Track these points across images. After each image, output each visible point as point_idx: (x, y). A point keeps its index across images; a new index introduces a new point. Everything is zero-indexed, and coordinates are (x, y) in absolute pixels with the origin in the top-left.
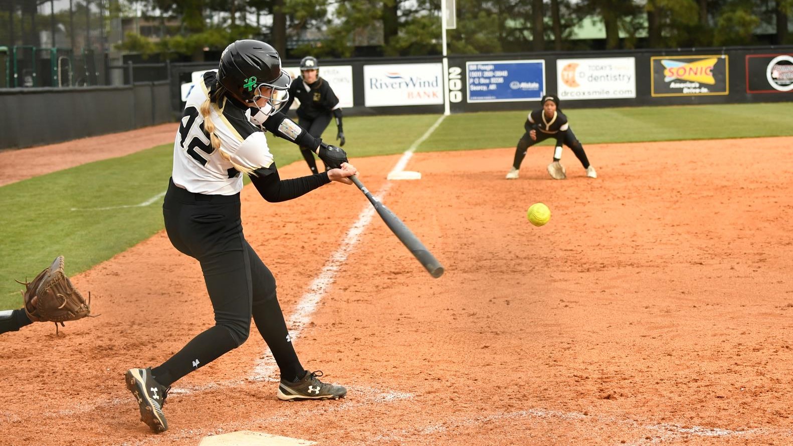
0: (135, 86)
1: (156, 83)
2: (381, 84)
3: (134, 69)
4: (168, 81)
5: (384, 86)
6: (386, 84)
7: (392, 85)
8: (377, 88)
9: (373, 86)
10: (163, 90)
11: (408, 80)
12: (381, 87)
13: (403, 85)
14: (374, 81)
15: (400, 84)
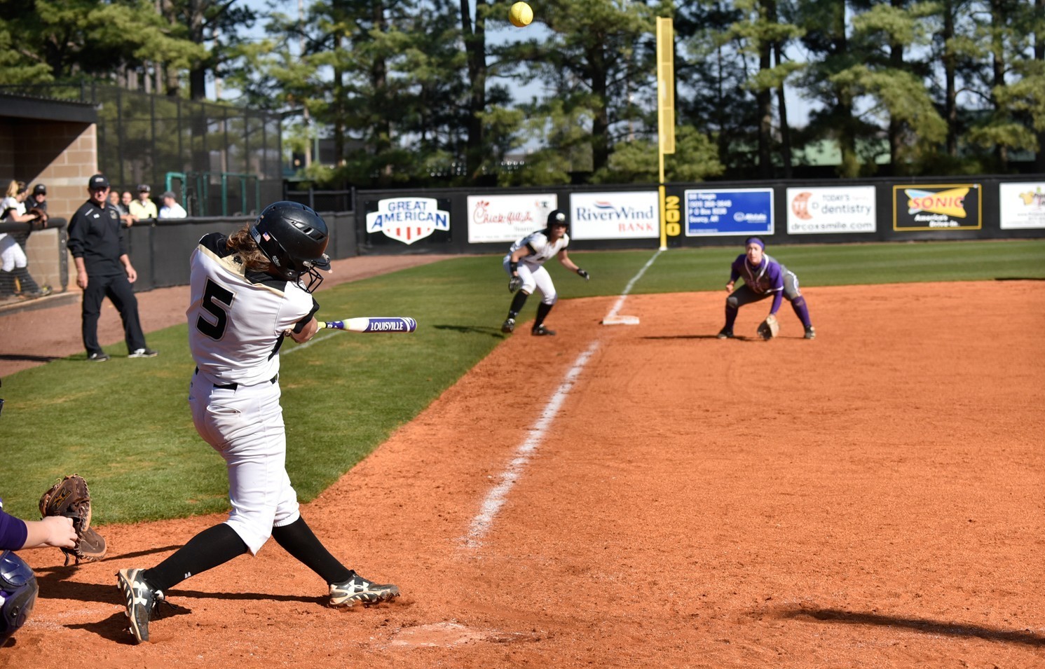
1: (340, 214)
2: (589, 215)
3: (315, 196)
4: (352, 213)
5: (592, 217)
6: (594, 215)
7: (601, 216)
8: (584, 218)
9: (581, 217)
10: (347, 222)
11: (619, 210)
12: (589, 218)
13: (614, 216)
14: (581, 211)
15: (610, 214)
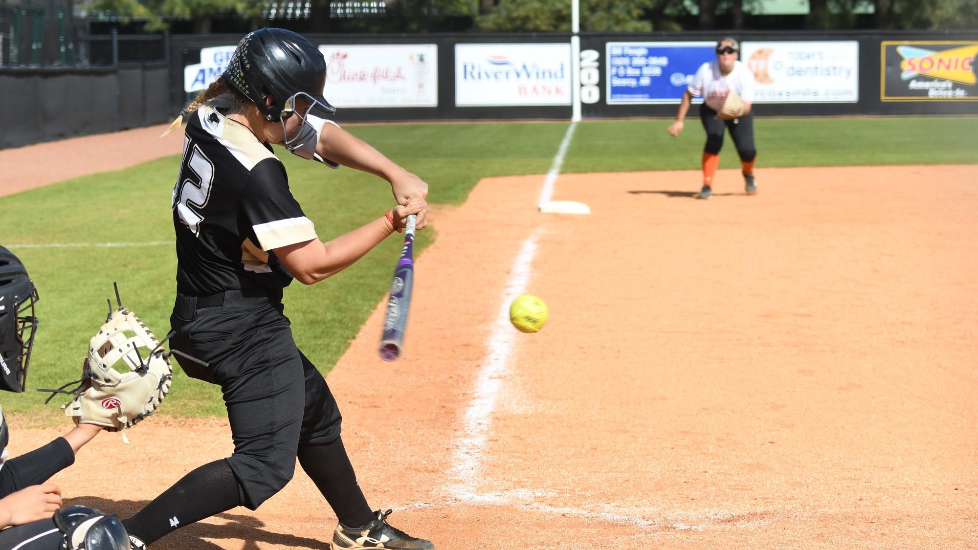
2: (479, 74)
3: (120, 43)
4: (165, 62)
5: (483, 76)
6: (486, 74)
7: (496, 76)
8: (473, 77)
9: (469, 76)
10: (159, 76)
11: (520, 68)
12: (480, 77)
13: (513, 75)
14: (469, 69)
15: (507, 74)
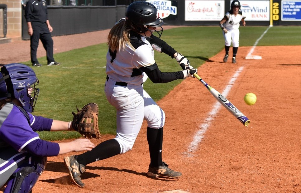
0: (117, 7)
7: (244, 11)
11: (252, 8)
15: (248, 10)
